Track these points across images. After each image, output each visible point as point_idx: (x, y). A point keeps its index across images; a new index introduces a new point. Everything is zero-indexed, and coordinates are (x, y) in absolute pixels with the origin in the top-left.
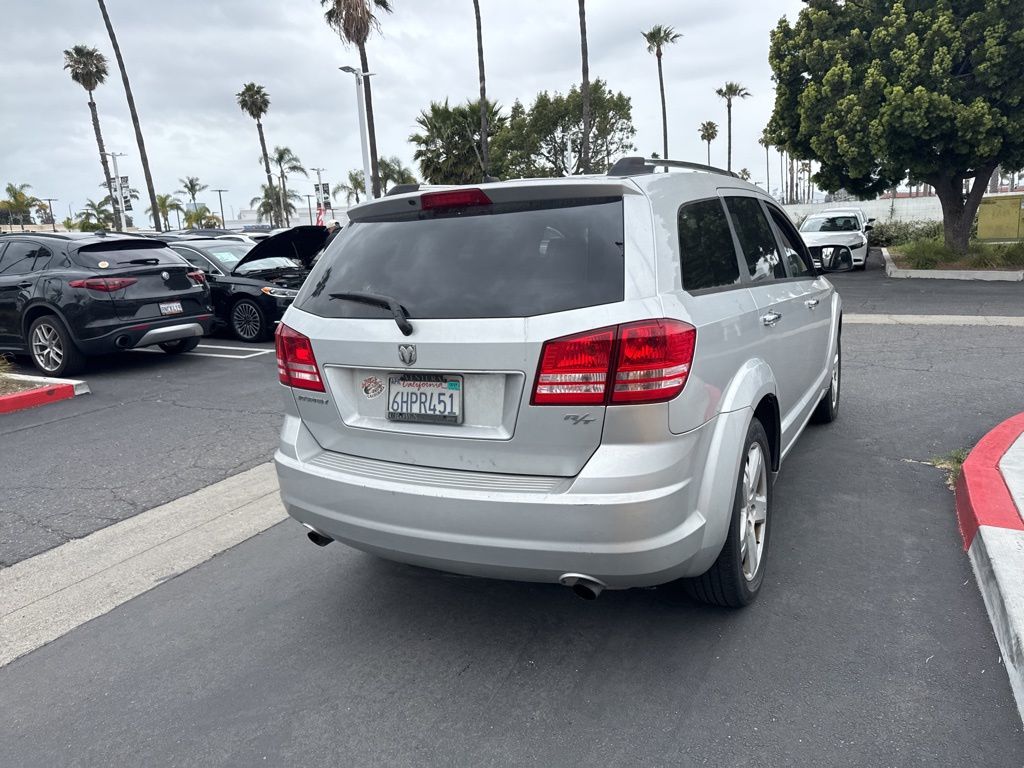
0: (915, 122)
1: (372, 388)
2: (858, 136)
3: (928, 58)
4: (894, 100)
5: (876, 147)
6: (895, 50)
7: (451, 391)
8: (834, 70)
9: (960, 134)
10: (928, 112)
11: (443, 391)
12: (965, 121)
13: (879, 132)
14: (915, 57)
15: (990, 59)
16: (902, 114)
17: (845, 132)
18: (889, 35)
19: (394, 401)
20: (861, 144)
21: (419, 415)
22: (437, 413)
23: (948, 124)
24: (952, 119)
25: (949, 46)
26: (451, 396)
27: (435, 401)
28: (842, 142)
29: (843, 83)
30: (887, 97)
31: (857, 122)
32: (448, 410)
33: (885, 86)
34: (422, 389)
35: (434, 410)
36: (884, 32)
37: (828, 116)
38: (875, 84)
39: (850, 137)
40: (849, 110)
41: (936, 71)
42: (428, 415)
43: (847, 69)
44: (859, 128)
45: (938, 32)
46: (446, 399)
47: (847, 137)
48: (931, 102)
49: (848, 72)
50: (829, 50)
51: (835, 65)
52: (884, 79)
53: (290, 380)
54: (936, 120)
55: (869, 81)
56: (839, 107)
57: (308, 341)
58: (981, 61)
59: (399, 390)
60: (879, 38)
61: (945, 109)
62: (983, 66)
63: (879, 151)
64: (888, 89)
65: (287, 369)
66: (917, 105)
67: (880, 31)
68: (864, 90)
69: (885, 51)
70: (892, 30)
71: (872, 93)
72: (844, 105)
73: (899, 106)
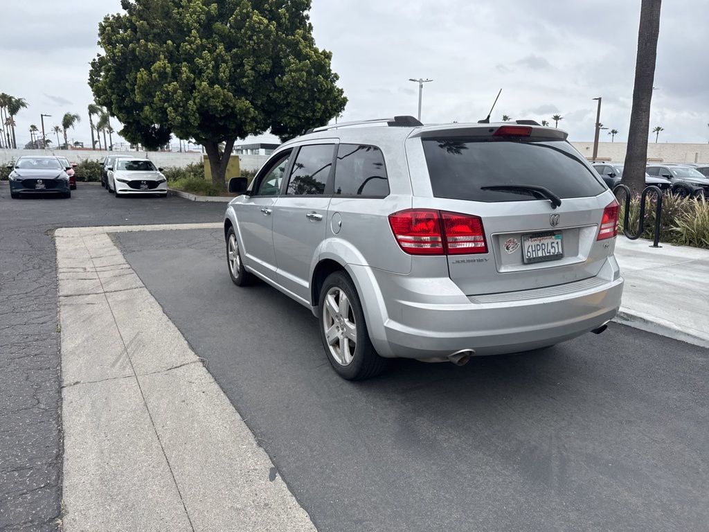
0: (217, 106)
1: (511, 245)
2: (180, 110)
3: (216, 67)
4: (203, 90)
5: (193, 118)
6: (197, 59)
7: (557, 240)
8: (158, 64)
9: (238, 117)
10: (223, 101)
11: (553, 241)
12: (241, 109)
13: (194, 109)
14: (210, 65)
15: (248, 77)
16: (209, 99)
17: (172, 106)
18: (192, 49)
19: (528, 252)
20: (182, 115)
21: (543, 257)
22: (552, 254)
23: (230, 110)
24: (234, 107)
25: (227, 64)
26: (557, 243)
27: (550, 247)
28: (171, 112)
29: (166, 73)
30: (198, 87)
31: (180, 101)
32: (557, 251)
33: (194, 81)
34: (542, 242)
35: (550, 253)
36: (189, 46)
37: (158, 93)
38: (188, 78)
39: (176, 110)
40: (175, 91)
41: (222, 77)
42: (548, 256)
43: (167, 65)
44: (181, 105)
45: (219, 55)
46: (555, 245)
47: (174, 109)
48: (224, 95)
49: (168, 67)
50: (154, 50)
51: (159, 60)
52: (192, 76)
53: (446, 251)
54: (227, 106)
55: (184, 76)
56: (166, 89)
57: (479, 219)
58: (243, 77)
59: (529, 244)
60: (186, 49)
61: (231, 101)
62: (245, 80)
63: (195, 121)
64: (197, 83)
65: (445, 242)
66: (216, 96)
67: (186, 45)
68: (181, 80)
69: (190, 58)
70: (194, 46)
71: (186, 83)
72: (170, 88)
73: (206, 94)
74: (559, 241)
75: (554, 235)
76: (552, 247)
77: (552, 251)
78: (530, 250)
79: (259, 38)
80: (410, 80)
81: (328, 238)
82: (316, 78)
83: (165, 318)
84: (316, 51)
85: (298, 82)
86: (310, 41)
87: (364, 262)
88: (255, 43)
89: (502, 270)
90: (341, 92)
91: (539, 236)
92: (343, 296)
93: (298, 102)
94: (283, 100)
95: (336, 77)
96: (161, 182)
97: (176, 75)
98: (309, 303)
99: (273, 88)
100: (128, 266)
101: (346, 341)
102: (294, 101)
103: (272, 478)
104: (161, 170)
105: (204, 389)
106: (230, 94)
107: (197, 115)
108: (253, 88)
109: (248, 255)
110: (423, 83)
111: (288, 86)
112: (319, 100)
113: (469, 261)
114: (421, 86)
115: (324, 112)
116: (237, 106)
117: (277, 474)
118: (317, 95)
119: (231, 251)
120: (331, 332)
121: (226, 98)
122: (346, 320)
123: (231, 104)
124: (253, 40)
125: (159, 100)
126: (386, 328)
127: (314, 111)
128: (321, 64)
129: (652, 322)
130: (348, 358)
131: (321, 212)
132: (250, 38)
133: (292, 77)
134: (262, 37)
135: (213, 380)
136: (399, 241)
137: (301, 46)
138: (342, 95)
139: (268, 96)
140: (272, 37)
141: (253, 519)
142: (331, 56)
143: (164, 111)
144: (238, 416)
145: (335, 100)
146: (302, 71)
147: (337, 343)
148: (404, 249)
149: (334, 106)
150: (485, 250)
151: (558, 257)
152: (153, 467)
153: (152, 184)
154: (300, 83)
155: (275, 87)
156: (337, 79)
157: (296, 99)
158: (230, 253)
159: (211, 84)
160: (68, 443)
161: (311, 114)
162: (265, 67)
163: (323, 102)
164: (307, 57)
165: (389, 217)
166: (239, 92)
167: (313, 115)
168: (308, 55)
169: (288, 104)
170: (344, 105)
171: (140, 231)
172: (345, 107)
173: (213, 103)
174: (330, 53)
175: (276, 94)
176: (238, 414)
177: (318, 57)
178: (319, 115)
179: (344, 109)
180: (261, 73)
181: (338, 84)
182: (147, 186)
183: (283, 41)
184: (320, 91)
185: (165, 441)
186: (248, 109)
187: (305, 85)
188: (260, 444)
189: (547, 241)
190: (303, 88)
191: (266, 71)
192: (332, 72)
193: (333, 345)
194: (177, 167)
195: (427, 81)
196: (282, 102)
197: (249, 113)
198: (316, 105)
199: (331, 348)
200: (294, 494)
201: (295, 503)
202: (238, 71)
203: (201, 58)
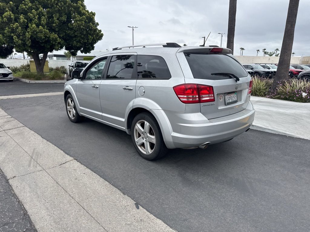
0: (41, 36)
1: (221, 98)
2: (21, 37)
3: (39, 18)
4: (33, 28)
6: (29, 13)
8: (6, 14)
9: (52, 42)
10: (44, 34)
11: (234, 95)
12: (53, 38)
13: (29, 37)
14: (36, 17)
15: (55, 23)
16: (37, 33)
17: (16, 35)
18: (26, 7)
20: (22, 40)
21: (231, 102)
23: (47, 39)
24: (49, 37)
25: (44, 17)
28: (15, 38)
29: (11, 18)
30: (30, 27)
31: (20, 33)
33: (28, 23)
36: (24, 6)
37: (7, 28)
38: (24, 21)
39: (18, 38)
40: (17, 28)
41: (43, 23)
42: (233, 102)
43: (11, 14)
44: (21, 35)
45: (40, 12)
48: (45, 31)
49: (12, 15)
50: (3, 6)
51: (7, 11)
52: (26, 20)
53: (200, 101)
54: (46, 37)
55: (22, 20)
56: (12, 26)
57: (212, 87)
58: (53, 23)
59: (227, 97)
60: (23, 8)
61: (48, 34)
62: (54, 25)
63: (29, 43)
64: (30, 25)
65: (199, 98)
66: (41, 32)
67: (23, 6)
68: (20, 22)
69: (25, 13)
70: (27, 7)
71: (23, 24)
72: (14, 26)
73: (35, 31)
74: (236, 95)
75: (234, 93)
76: (234, 98)
77: (234, 99)
78: (227, 99)
79: (61, 4)
80: (128, 27)
81: (136, 98)
82: (89, 24)
83: (45, 141)
84: (88, 11)
85: (81, 26)
86: (84, 7)
87: (160, 108)
88: (59, 7)
89: (219, 108)
90: (100, 31)
91: (230, 94)
92: (147, 124)
93: (80, 35)
94: (72, 34)
95: (98, 24)
96: (10, 74)
97: (17, 20)
98: (125, 128)
99: (67, 29)
100: (9, 116)
101: (148, 143)
102: (79, 35)
103: (138, 208)
104: (9, 68)
105: (84, 172)
106: (48, 31)
107: (30, 40)
108: (58, 28)
109: (81, 108)
110: (134, 28)
111: (76, 28)
112: (90, 35)
113: (208, 105)
114: (133, 30)
115: (93, 40)
116: (51, 37)
117: (139, 206)
118: (89, 32)
119: (68, 106)
120: (138, 141)
121: (46, 33)
122: (148, 134)
123: (48, 36)
124: (59, 5)
125: (7, 32)
126: (172, 136)
127: (88, 40)
128: (90, 17)
129: (255, 126)
130: (150, 151)
131: (131, 86)
132: (57, 4)
133: (78, 24)
134: (63, 4)
135: (86, 168)
136: (179, 98)
137: (81, 9)
138: (101, 32)
139: (65, 32)
140: (68, 4)
141: (139, 227)
142: (95, 14)
143: (11, 38)
144: (107, 183)
145: (98, 35)
146: (82, 21)
147: (143, 145)
148: (182, 101)
149: (97, 37)
150: (213, 100)
151: (236, 102)
152: (78, 212)
153: (5, 75)
154: (82, 27)
155: (69, 28)
156: (98, 25)
157: (80, 34)
158: (68, 107)
159: (38, 26)
160: (27, 207)
161: (86, 41)
162: (64, 18)
163: (92, 35)
164: (84, 14)
165: (173, 87)
166: (52, 30)
167: (88, 41)
168: (84, 13)
169: (75, 36)
170: (102, 37)
171: (7, 99)
172: (102, 38)
173: (39, 35)
174: (94, 13)
175: (69, 31)
176: (106, 182)
177: (89, 14)
178: (90, 41)
179: (102, 39)
180: (62, 21)
181: (99, 28)
182: (2, 76)
183: (72, 6)
184: (91, 30)
185: (77, 199)
186: (56, 39)
187: (84, 28)
188: (124, 194)
189: (232, 95)
190: (83, 29)
191: (64, 20)
192: (96, 22)
193: (140, 146)
194: (15, 66)
195: (136, 27)
196: (72, 35)
197: (57, 40)
198: (89, 37)
199: (139, 147)
200: (151, 213)
201: (154, 217)
202: (50, 20)
203: (32, 13)
